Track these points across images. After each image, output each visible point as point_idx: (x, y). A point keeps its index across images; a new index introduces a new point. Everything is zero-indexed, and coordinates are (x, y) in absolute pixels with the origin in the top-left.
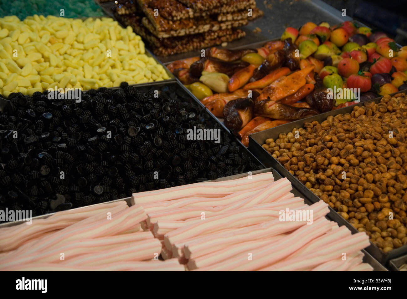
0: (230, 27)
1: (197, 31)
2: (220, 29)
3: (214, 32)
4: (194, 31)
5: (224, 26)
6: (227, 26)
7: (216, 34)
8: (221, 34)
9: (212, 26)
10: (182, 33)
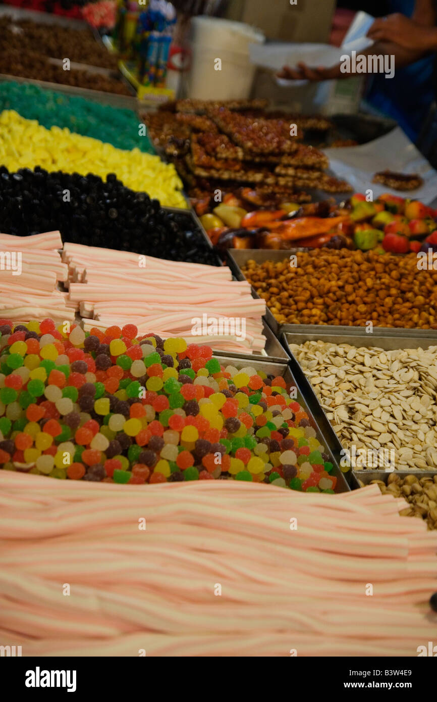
0: (290, 184)
1: (244, 178)
2: (277, 184)
3: (269, 185)
4: (241, 177)
5: (282, 181)
6: (288, 182)
7: (271, 188)
8: (277, 190)
9: (266, 177)
10: (226, 176)
